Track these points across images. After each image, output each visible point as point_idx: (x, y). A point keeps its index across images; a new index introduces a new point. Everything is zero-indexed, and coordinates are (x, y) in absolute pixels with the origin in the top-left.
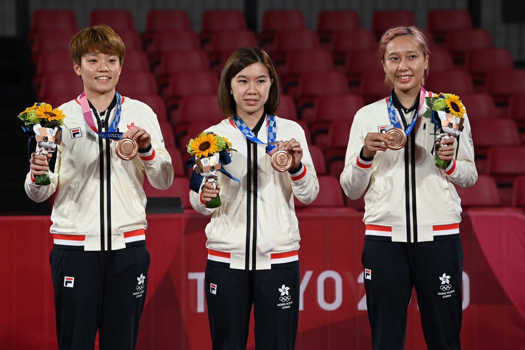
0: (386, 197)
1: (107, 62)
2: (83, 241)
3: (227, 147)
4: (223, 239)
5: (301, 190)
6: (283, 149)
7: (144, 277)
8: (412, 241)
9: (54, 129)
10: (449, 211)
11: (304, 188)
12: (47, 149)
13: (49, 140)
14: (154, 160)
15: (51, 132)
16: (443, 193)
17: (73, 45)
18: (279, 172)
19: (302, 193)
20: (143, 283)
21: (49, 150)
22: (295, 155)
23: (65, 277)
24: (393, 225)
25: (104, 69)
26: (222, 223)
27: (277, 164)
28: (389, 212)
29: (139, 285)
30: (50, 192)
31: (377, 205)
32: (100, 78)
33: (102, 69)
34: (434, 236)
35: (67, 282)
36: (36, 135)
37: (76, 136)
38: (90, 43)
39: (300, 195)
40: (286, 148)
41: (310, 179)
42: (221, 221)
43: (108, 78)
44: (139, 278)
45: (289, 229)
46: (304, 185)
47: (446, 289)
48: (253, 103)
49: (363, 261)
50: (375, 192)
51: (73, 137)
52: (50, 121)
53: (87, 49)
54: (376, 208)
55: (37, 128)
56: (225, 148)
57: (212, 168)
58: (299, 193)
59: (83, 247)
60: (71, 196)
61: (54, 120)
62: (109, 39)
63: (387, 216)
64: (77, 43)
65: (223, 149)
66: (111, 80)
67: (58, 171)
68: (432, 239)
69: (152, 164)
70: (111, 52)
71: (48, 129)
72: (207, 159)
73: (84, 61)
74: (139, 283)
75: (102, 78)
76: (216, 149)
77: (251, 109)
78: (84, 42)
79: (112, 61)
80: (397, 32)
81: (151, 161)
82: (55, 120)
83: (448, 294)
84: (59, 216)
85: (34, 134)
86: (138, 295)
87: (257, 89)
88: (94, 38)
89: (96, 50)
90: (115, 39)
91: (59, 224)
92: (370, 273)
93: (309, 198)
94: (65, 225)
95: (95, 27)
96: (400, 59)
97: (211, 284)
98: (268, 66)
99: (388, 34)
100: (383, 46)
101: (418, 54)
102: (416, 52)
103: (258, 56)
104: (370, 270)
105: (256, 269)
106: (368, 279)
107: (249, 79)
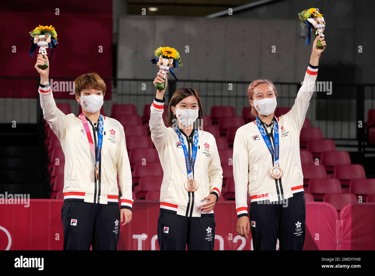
2: (84, 196)
20: (118, 225)
24: (269, 192)
38: (86, 83)
44: (116, 222)
47: (299, 230)
53: (85, 87)
59: (84, 200)
70: (99, 88)
73: (82, 94)
78: (83, 83)
79: (98, 94)
83: (300, 234)
88: (89, 80)
89: (90, 87)
90: (101, 81)
95: (89, 74)
96: (263, 96)
97: (164, 227)
98: (198, 98)
99: (253, 84)
100: (251, 91)
101: (273, 93)
102: (272, 92)
103: (192, 92)
104: (255, 222)
105: (192, 216)
106: (254, 227)
107: (187, 104)
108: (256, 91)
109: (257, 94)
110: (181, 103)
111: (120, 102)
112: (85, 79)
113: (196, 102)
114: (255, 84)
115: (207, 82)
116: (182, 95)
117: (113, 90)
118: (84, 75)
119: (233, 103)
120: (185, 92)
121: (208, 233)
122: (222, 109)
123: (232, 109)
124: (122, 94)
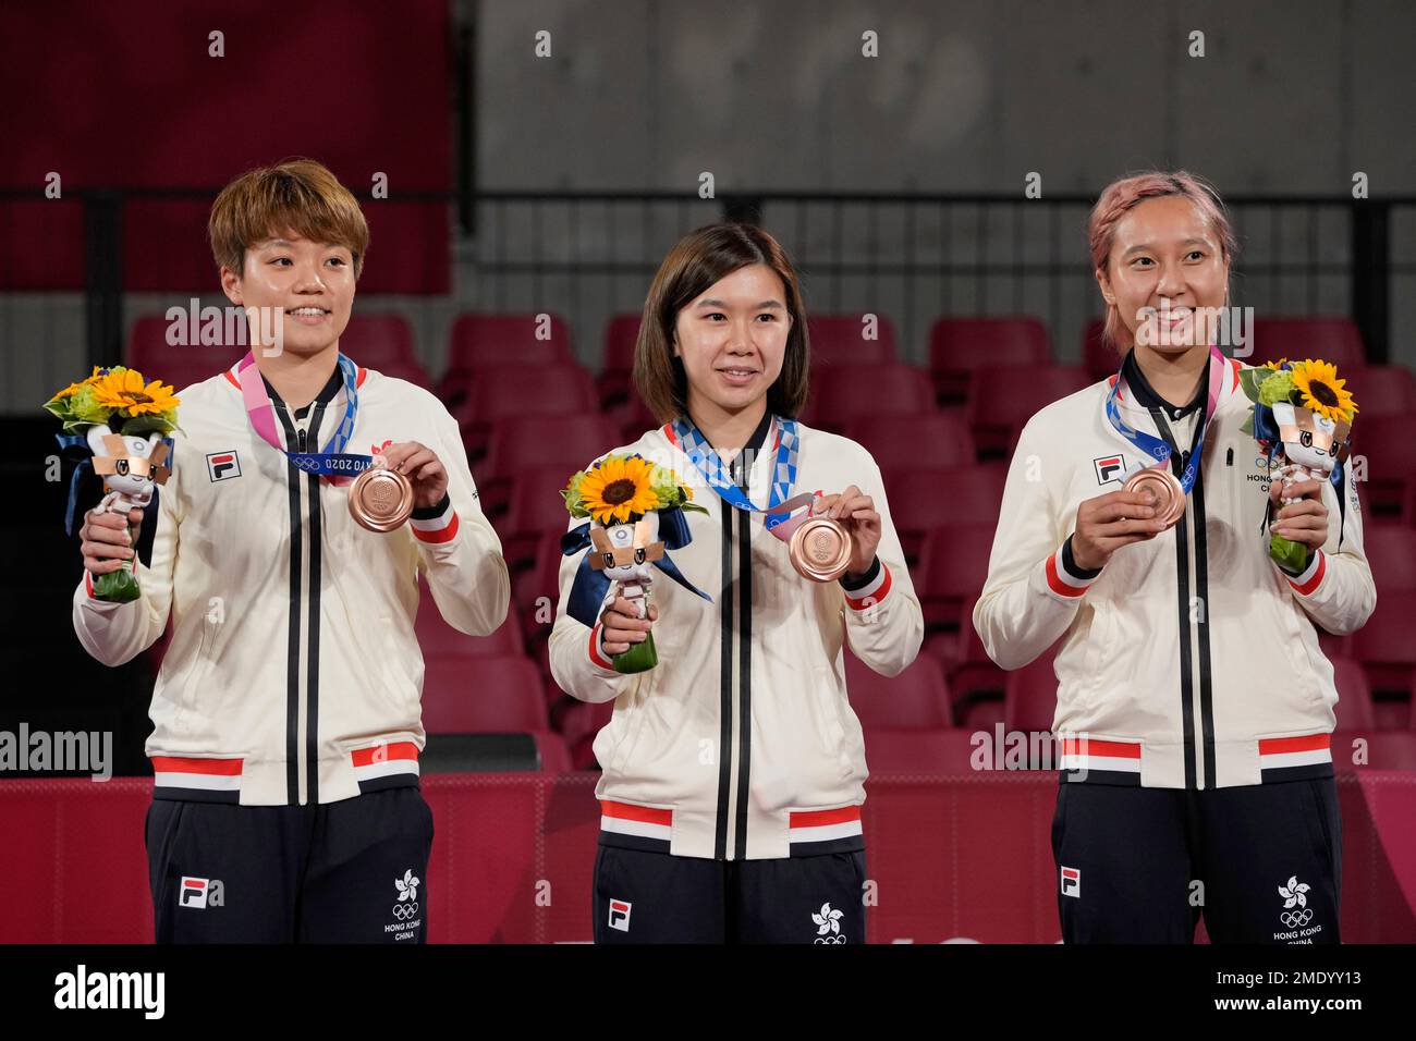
0: (1126, 659)
1: (321, 266)
2: (237, 778)
3: (682, 497)
4: (654, 770)
5: (875, 638)
6: (825, 515)
7: (416, 881)
8: (1201, 785)
9: (148, 440)
10: (1306, 698)
11: (883, 631)
12: (127, 496)
13: (132, 471)
14: (455, 540)
15: (139, 446)
16: (1287, 648)
17: (219, 219)
18: (813, 583)
19: (878, 647)
20: (413, 897)
21: (133, 501)
22: (859, 536)
23: (184, 879)
24: (1144, 738)
25: (314, 284)
26: (647, 723)
27: (808, 559)
28: (1133, 701)
29: (403, 903)
30: (143, 634)
31: (1097, 683)
32: (301, 311)
33: (308, 284)
34: (1262, 771)
35: (188, 893)
36: (93, 455)
37: (225, 473)
38: (272, 211)
39: (871, 650)
40: (833, 514)
41: (901, 604)
42: (644, 719)
43: (321, 312)
44: (401, 882)
45: (842, 742)
46: (885, 623)
47: (1298, 921)
48: (741, 378)
49: (1057, 843)
50: (1095, 645)
51: (214, 478)
52: (134, 414)
53: (264, 228)
54: (1095, 690)
55: (99, 437)
56: (676, 499)
57: (640, 555)
58: (869, 645)
59: (237, 793)
60: (207, 649)
61: (146, 414)
62: (327, 199)
63: (1129, 712)
64: (233, 211)
65: (670, 502)
66: (330, 318)
67: (172, 577)
68: (1258, 780)
69: (449, 554)
70: (333, 237)
71: (129, 441)
72: (627, 528)
73: (253, 262)
74: (402, 898)
75: (307, 311)
76: (652, 500)
77: (736, 397)
78: (253, 209)
79: (335, 262)
80: (1146, 187)
81: (448, 546)
82: (148, 414)
83: (1304, 938)
84: (173, 705)
85: (90, 453)
86: (400, 932)
87: (755, 339)
88: (285, 196)
89: (290, 229)
90: (342, 202)
91: (172, 726)
92: (1078, 880)
93: (898, 661)
94: (187, 729)
95: (285, 168)
96: (1160, 261)
97: (612, 901)
98: (785, 273)
99: (1117, 195)
100: (1103, 227)
101: (1210, 248)
102: (1204, 243)
103: (755, 248)
104: (1078, 872)
105: (747, 858)
106: (1072, 899)
107: (731, 309)
108: (1129, 232)
109: (1134, 250)
110: (704, 303)
111: (489, 307)
112: (269, 192)
113: (777, 295)
114: (1128, 194)
115: (911, 199)
116: (708, 261)
117: (458, 247)
118: (263, 172)
119: (1036, 299)
120: (722, 248)
121: (821, 932)
122: (986, 329)
123: (1035, 329)
124: (502, 268)
